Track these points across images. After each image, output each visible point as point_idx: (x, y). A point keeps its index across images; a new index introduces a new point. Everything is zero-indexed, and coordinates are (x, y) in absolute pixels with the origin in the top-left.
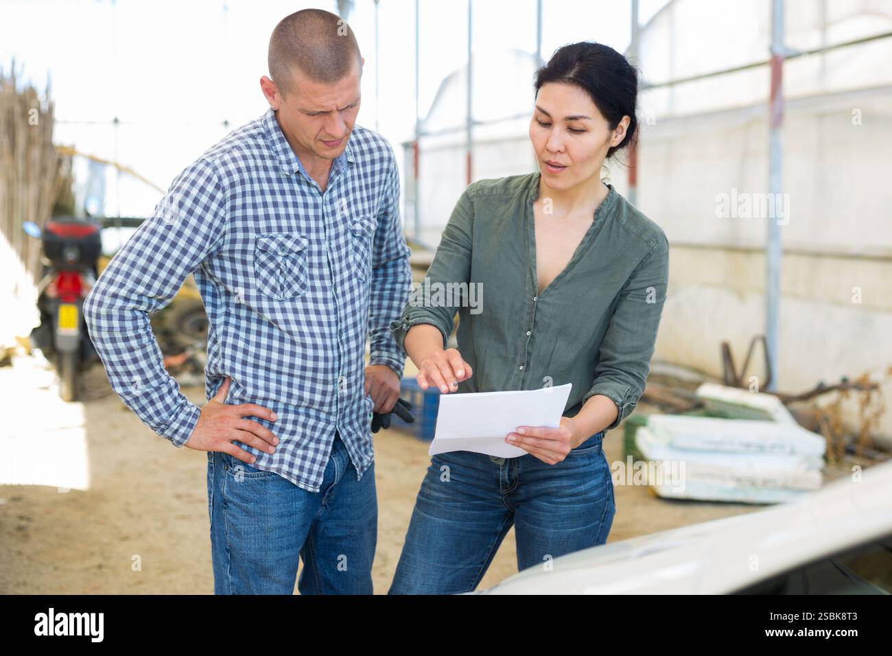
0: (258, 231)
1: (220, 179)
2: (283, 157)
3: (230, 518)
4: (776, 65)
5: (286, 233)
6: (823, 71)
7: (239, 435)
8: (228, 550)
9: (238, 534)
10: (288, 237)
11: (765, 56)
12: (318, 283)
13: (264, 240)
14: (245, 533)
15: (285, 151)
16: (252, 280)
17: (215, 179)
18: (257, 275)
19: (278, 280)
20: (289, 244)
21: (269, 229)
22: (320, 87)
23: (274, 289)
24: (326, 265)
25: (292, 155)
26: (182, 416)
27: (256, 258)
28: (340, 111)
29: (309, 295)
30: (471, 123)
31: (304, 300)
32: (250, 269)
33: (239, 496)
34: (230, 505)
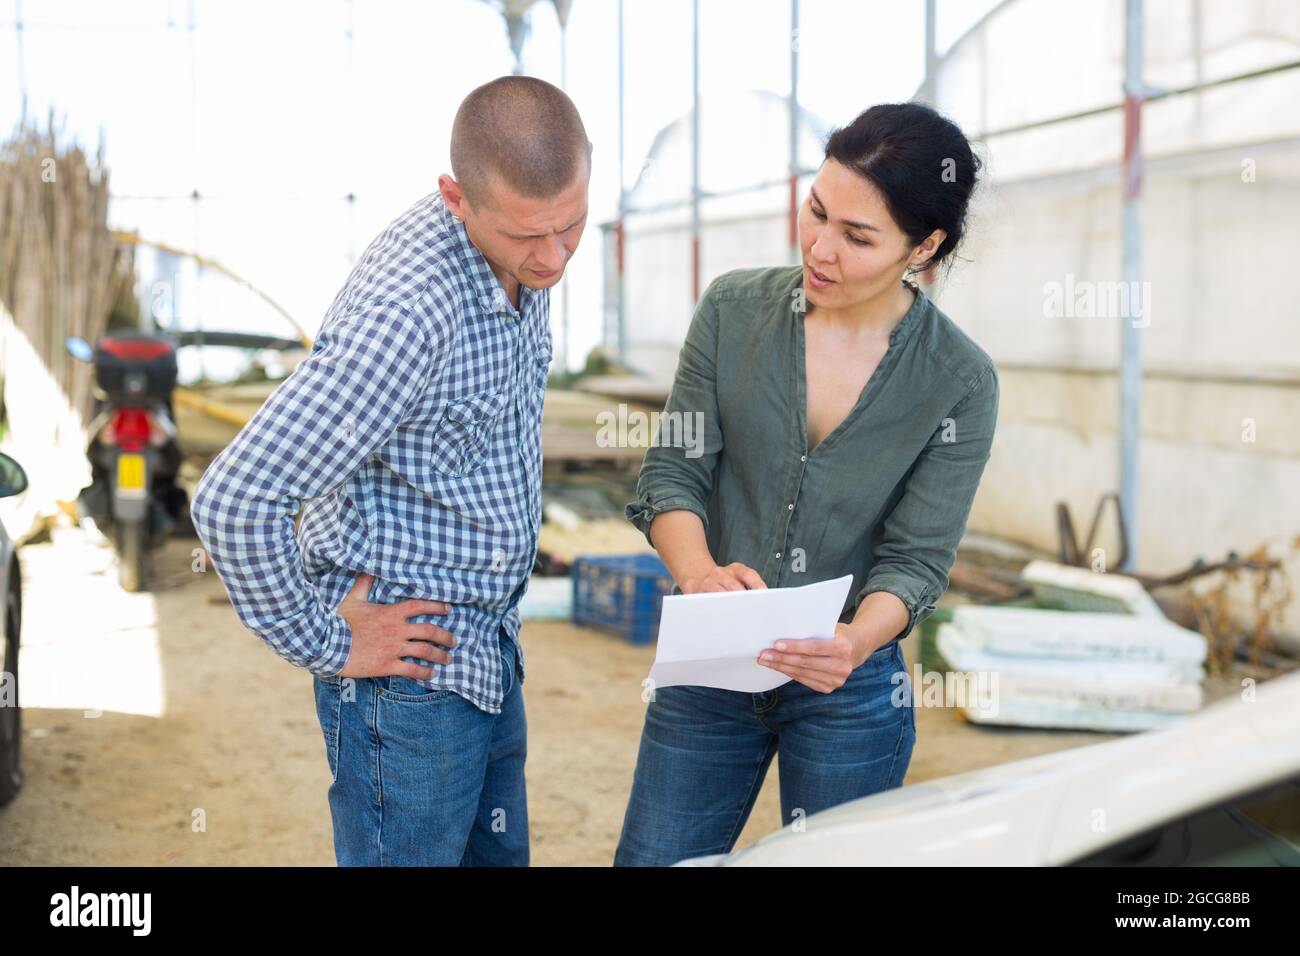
0: (451, 395)
2: (480, 284)
3: (388, 761)
4: (1132, 110)
5: (482, 392)
6: (1198, 118)
8: (378, 808)
10: (484, 398)
11: (1117, 97)
12: (500, 444)
13: (458, 408)
15: (484, 276)
16: (426, 455)
18: (434, 448)
19: (459, 453)
20: (485, 407)
21: (465, 391)
22: (530, 202)
23: (452, 465)
24: (513, 417)
25: (493, 282)
27: (439, 427)
28: (559, 233)
29: (490, 463)
30: (698, 195)
31: (485, 471)
32: (427, 441)
33: (401, 730)
34: (388, 743)
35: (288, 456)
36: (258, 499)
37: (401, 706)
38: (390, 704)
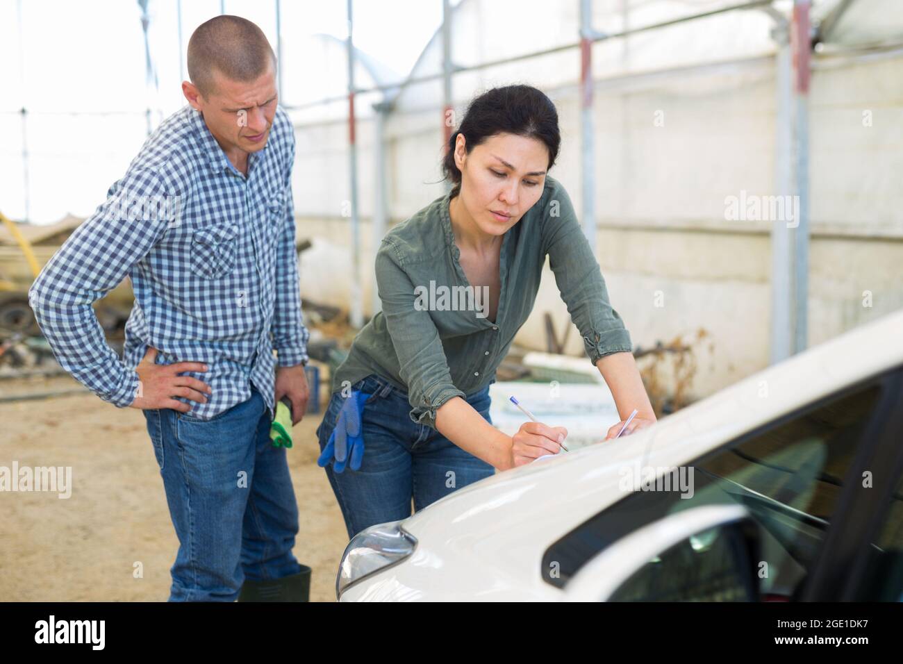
0: (195, 226)
1: (167, 188)
2: (212, 155)
3: (187, 459)
5: (219, 224)
7: (179, 391)
8: (187, 486)
9: (197, 472)
10: (221, 227)
12: (243, 261)
13: (201, 234)
14: (204, 471)
15: (214, 149)
16: (187, 265)
17: (162, 189)
18: (192, 261)
19: (211, 266)
20: (223, 234)
21: (205, 223)
22: (240, 85)
23: (206, 272)
24: (250, 243)
25: (220, 153)
26: (126, 383)
27: (193, 248)
28: (260, 106)
29: (236, 272)
31: (232, 277)
32: (187, 256)
33: (193, 439)
34: (186, 448)
35: (81, 263)
36: (63, 291)
37: (193, 425)
38: (186, 424)
